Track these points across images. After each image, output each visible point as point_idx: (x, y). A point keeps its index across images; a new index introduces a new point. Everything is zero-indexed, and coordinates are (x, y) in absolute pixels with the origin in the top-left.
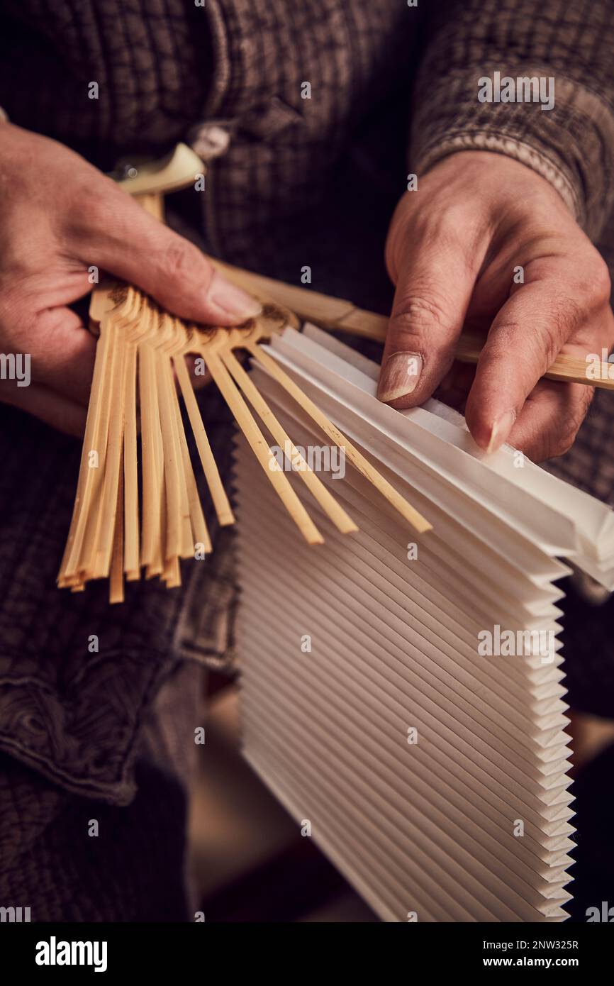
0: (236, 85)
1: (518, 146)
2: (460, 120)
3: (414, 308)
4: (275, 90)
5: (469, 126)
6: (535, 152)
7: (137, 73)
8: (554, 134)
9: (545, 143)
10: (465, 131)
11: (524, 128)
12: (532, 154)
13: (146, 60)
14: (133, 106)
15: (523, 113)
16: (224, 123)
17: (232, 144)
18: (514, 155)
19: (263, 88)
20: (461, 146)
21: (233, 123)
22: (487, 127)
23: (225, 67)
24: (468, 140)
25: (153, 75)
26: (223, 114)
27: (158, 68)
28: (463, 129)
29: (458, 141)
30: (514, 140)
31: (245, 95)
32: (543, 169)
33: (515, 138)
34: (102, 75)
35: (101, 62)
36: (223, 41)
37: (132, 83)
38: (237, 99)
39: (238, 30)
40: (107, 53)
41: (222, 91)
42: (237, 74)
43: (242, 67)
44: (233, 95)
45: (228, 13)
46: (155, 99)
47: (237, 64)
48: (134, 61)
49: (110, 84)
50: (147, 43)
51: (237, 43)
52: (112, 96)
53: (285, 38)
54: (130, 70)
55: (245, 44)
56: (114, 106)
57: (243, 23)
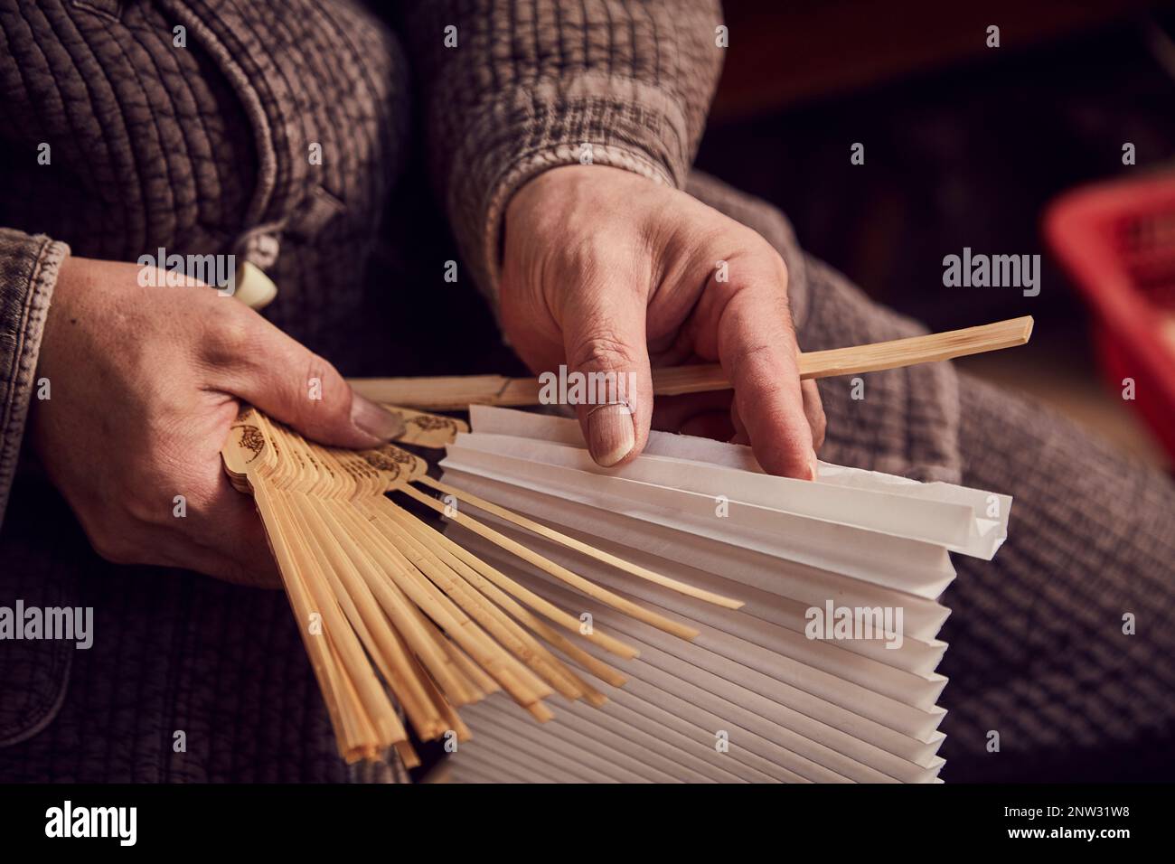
1: (606, 150)
2: (528, 139)
3: (598, 352)
4: (320, 178)
5: (544, 143)
6: (625, 152)
7: (174, 181)
8: (634, 132)
9: (629, 142)
10: (542, 149)
11: (603, 132)
12: (622, 154)
13: (183, 165)
14: (172, 222)
15: (596, 119)
16: (271, 228)
17: (282, 249)
18: (606, 161)
19: (309, 177)
20: (544, 165)
22: (565, 139)
23: (271, 158)
24: (550, 156)
25: (191, 183)
26: (271, 216)
27: (196, 174)
28: (539, 147)
29: (538, 160)
30: (601, 146)
31: (294, 187)
32: (639, 167)
33: (599, 143)
34: (136, 192)
35: (134, 177)
36: (267, 131)
37: (170, 195)
38: (286, 195)
39: (280, 116)
40: (142, 164)
41: (270, 188)
42: (285, 165)
43: (289, 156)
44: (281, 191)
45: (267, 99)
46: (195, 210)
47: (283, 154)
48: (171, 170)
49: (146, 199)
50: (183, 147)
51: (280, 130)
52: (148, 215)
53: (322, 117)
54: (167, 180)
55: (289, 129)
56: (150, 225)
57: (284, 107)
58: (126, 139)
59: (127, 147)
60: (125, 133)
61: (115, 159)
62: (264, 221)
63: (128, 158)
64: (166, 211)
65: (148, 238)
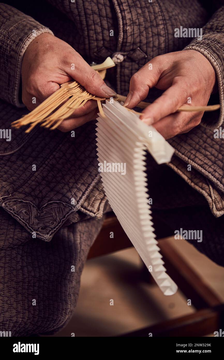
0: (124, 44)
4: (138, 45)
7: (96, 33)
13: (99, 29)
14: (95, 44)
16: (123, 53)
17: (124, 60)
19: (134, 43)
21: (125, 54)
23: (122, 34)
25: (101, 34)
26: (122, 50)
27: (102, 32)
31: (128, 44)
34: (86, 33)
35: (86, 28)
36: (122, 26)
37: (95, 36)
39: (126, 24)
40: (88, 25)
41: (121, 42)
42: (125, 38)
43: (127, 35)
45: (124, 18)
46: (102, 42)
47: (125, 34)
48: (95, 29)
49: (88, 36)
50: (100, 24)
51: (126, 27)
52: (89, 40)
53: (142, 29)
54: (94, 32)
55: (128, 28)
56: (89, 43)
57: (128, 22)
61: (81, 21)
63: (84, 23)
64: (94, 40)
65: (90, 47)
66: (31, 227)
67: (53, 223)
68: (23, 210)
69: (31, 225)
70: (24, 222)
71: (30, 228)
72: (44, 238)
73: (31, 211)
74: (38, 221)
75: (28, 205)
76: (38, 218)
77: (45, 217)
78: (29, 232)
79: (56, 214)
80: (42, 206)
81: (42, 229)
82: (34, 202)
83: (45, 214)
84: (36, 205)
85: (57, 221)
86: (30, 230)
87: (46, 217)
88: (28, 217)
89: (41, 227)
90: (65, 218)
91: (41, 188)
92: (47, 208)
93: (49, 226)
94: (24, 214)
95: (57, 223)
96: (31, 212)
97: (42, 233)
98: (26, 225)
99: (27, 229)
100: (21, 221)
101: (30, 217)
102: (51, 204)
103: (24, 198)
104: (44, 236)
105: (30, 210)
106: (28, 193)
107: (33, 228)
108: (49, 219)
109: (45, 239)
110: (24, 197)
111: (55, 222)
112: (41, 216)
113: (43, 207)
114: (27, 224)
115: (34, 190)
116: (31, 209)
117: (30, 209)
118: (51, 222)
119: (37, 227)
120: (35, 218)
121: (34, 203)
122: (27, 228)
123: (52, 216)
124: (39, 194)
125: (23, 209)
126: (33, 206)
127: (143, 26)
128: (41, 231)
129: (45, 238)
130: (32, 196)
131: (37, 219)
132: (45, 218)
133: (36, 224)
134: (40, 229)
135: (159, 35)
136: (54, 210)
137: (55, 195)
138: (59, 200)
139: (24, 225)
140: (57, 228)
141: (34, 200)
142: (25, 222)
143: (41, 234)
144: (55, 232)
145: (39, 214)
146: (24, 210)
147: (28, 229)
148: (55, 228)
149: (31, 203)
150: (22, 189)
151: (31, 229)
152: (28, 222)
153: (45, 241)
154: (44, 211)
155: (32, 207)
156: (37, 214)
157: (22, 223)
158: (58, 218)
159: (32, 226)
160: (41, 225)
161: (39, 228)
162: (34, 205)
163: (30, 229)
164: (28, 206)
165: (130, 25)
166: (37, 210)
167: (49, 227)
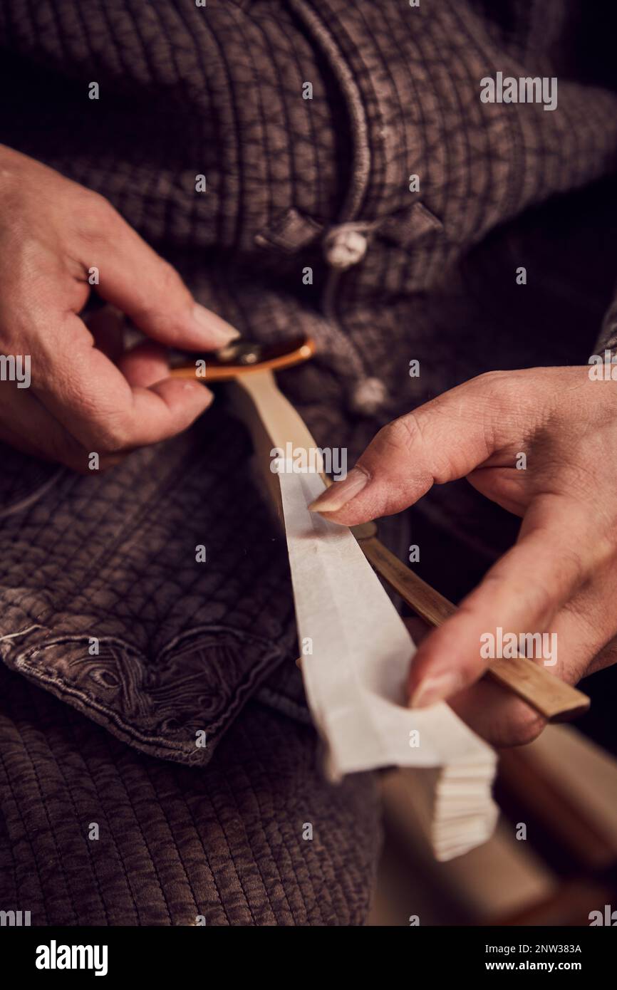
0: (377, 179)
13: (279, 140)
14: (264, 195)
16: (363, 227)
17: (369, 250)
21: (372, 227)
23: (365, 155)
25: (286, 158)
26: (365, 215)
27: (291, 150)
31: (387, 193)
35: (232, 138)
38: (379, 198)
39: (379, 116)
41: (362, 185)
42: (378, 166)
43: (383, 156)
44: (375, 193)
45: (367, 98)
46: (287, 190)
47: (377, 154)
48: (266, 139)
49: (241, 164)
50: (282, 121)
52: (242, 179)
53: (433, 135)
54: (261, 148)
55: (386, 132)
56: (243, 193)
57: (383, 109)
58: (227, 96)
59: (228, 105)
60: (226, 89)
61: (215, 112)
62: (359, 218)
64: (259, 181)
65: (242, 208)
66: (133, 725)
67: (207, 703)
68: (93, 669)
69: (131, 717)
70: (105, 709)
71: (128, 728)
72: (186, 756)
73: (123, 669)
74: (155, 700)
75: (107, 650)
76: (153, 690)
77: (179, 682)
78: (125, 743)
79: (214, 671)
80: (161, 649)
81: (171, 725)
82: (132, 637)
83: (177, 673)
84: (139, 648)
85: (222, 693)
86: (128, 737)
87: (183, 684)
88: (114, 690)
89: (166, 719)
90: (249, 684)
91: (150, 586)
92: (179, 653)
93: (198, 712)
94: (99, 684)
95: (223, 704)
96: (124, 674)
97: (174, 740)
98: (112, 719)
99: (117, 733)
100: (93, 707)
101: (122, 692)
102: (194, 638)
103: (92, 627)
104: (181, 749)
105: (119, 667)
106: (105, 610)
107: (137, 728)
108: (194, 689)
109: (187, 760)
110: (91, 624)
111: (214, 700)
112: (162, 683)
113: (167, 652)
114: (117, 717)
115: (123, 597)
116: (121, 661)
117: (118, 663)
118: (200, 699)
119: (151, 721)
120: (140, 690)
121: (131, 643)
122: (115, 729)
123: (202, 679)
124: (144, 607)
125: (93, 666)
126: (130, 652)
127: (437, 125)
128: (169, 734)
129: (186, 752)
130: (120, 617)
131: (151, 694)
132: (178, 686)
133: (146, 712)
134: (164, 727)
135: (490, 155)
136: (207, 658)
137: (201, 606)
138: (218, 622)
139: (106, 720)
140: (226, 720)
141: (131, 629)
142: (107, 711)
143: (170, 743)
144: (220, 735)
145: (153, 677)
146: (98, 668)
147: (120, 732)
148: (216, 718)
149: (120, 641)
150: (84, 599)
151: (133, 730)
152: (118, 708)
153: (188, 766)
154: (172, 664)
155: (124, 654)
156: (146, 675)
157: (98, 716)
158: (224, 685)
159: (134, 721)
160: (168, 713)
161: (159, 724)
162: (134, 649)
163: (128, 733)
164: (111, 654)
165: (392, 123)
166: (146, 664)
167: (199, 716)
